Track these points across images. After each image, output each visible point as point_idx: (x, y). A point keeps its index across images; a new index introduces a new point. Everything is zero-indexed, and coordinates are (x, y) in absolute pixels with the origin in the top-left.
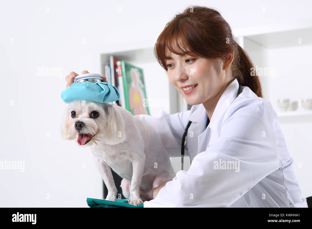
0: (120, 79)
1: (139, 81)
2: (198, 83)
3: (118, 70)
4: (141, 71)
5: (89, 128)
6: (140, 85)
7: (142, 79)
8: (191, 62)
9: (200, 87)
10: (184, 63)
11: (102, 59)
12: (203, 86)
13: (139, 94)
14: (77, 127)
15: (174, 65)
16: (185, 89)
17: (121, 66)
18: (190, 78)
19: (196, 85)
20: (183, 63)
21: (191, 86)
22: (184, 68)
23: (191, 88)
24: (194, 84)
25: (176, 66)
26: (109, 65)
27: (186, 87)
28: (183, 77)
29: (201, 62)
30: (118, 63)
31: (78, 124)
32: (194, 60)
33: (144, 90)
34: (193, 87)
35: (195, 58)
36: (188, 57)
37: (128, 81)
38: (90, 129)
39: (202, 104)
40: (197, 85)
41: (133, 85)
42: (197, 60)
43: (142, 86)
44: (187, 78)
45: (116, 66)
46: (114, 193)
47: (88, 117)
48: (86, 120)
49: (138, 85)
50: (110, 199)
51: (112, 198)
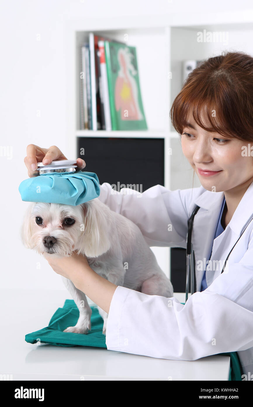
0: (103, 67)
1: (130, 67)
3: (100, 54)
4: (133, 51)
5: (62, 245)
6: (130, 72)
7: (134, 63)
11: (77, 38)
13: (129, 85)
14: (47, 244)
17: (104, 48)
20: (209, 139)
25: (198, 139)
26: (88, 46)
30: (101, 44)
31: (49, 240)
33: (137, 78)
35: (229, 139)
37: (115, 69)
38: (63, 247)
40: (222, 171)
41: (121, 74)
43: (134, 73)
45: (97, 48)
46: (88, 316)
47: (60, 227)
48: (58, 233)
49: (128, 73)
50: (83, 324)
51: (86, 322)
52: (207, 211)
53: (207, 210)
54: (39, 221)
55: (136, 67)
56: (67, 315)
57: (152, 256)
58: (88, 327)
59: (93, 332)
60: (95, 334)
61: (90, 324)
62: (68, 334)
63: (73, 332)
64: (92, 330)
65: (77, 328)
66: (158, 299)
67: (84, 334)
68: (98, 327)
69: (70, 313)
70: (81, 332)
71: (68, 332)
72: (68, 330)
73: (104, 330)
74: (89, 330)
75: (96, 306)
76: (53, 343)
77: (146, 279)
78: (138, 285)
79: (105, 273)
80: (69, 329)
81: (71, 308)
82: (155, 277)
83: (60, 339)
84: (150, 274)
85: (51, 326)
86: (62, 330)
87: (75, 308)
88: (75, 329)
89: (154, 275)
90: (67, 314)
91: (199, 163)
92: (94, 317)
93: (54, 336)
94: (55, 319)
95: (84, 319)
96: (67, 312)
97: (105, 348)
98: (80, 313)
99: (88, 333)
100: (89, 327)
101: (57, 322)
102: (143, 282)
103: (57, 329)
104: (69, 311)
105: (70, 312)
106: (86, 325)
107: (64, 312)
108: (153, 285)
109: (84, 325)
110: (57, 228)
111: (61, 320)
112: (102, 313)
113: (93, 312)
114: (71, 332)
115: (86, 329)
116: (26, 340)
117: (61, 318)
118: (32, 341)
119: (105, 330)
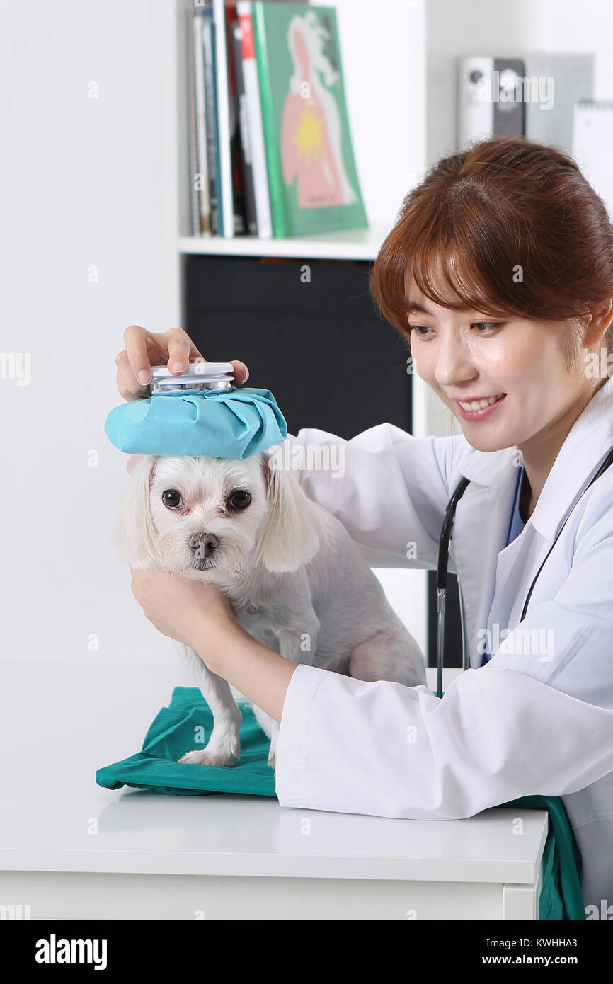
0: (249, 68)
1: (321, 63)
2: (507, 390)
8: (487, 332)
9: (511, 402)
10: (465, 332)
12: (523, 401)
15: (434, 331)
16: (466, 406)
18: (482, 376)
19: (499, 397)
20: (462, 329)
21: (487, 398)
22: (467, 345)
23: (484, 404)
24: (496, 394)
25: (440, 334)
27: (470, 401)
28: (464, 374)
29: (520, 332)
31: (203, 541)
32: (498, 326)
34: (491, 401)
35: (501, 320)
36: (479, 317)
39: (515, 447)
40: (505, 395)
41: (300, 87)
42: (506, 327)
44: (475, 377)
46: (233, 727)
47: (222, 511)
48: (221, 526)
49: (315, 78)
50: (222, 745)
51: (228, 741)
52: (487, 489)
53: (487, 487)
54: (173, 498)
55: (335, 64)
56: (183, 724)
57: (375, 588)
58: (233, 752)
59: (245, 763)
60: (250, 766)
61: (237, 744)
62: (189, 768)
63: (201, 762)
64: (242, 758)
65: (208, 755)
66: (386, 689)
67: (225, 766)
68: (256, 750)
69: (190, 721)
70: (217, 763)
71: (188, 762)
72: (188, 759)
73: (270, 757)
74: (236, 759)
75: (248, 704)
76: (158, 787)
77: (360, 641)
78: (342, 654)
79: (272, 628)
80: (191, 757)
81: (190, 708)
82: (380, 637)
83: (173, 778)
84: (369, 629)
85: (148, 750)
86: (176, 759)
87: (202, 709)
88: (205, 755)
89: (379, 632)
90: (181, 722)
91: (449, 384)
92: (247, 729)
93: (159, 771)
94: (158, 735)
95: (223, 733)
96: (183, 718)
97: (274, 798)
98: (215, 720)
99: (233, 764)
100: (236, 751)
101: (162, 740)
102: (353, 648)
103: (164, 757)
104: (188, 714)
105: (189, 717)
106: (230, 745)
107: (175, 717)
108: (377, 656)
109: (223, 748)
110: (216, 514)
111: (170, 736)
112: (263, 719)
113: (243, 716)
114: (196, 762)
115: (229, 755)
116: (97, 782)
117: (170, 731)
118: (112, 783)
119: (274, 757)
